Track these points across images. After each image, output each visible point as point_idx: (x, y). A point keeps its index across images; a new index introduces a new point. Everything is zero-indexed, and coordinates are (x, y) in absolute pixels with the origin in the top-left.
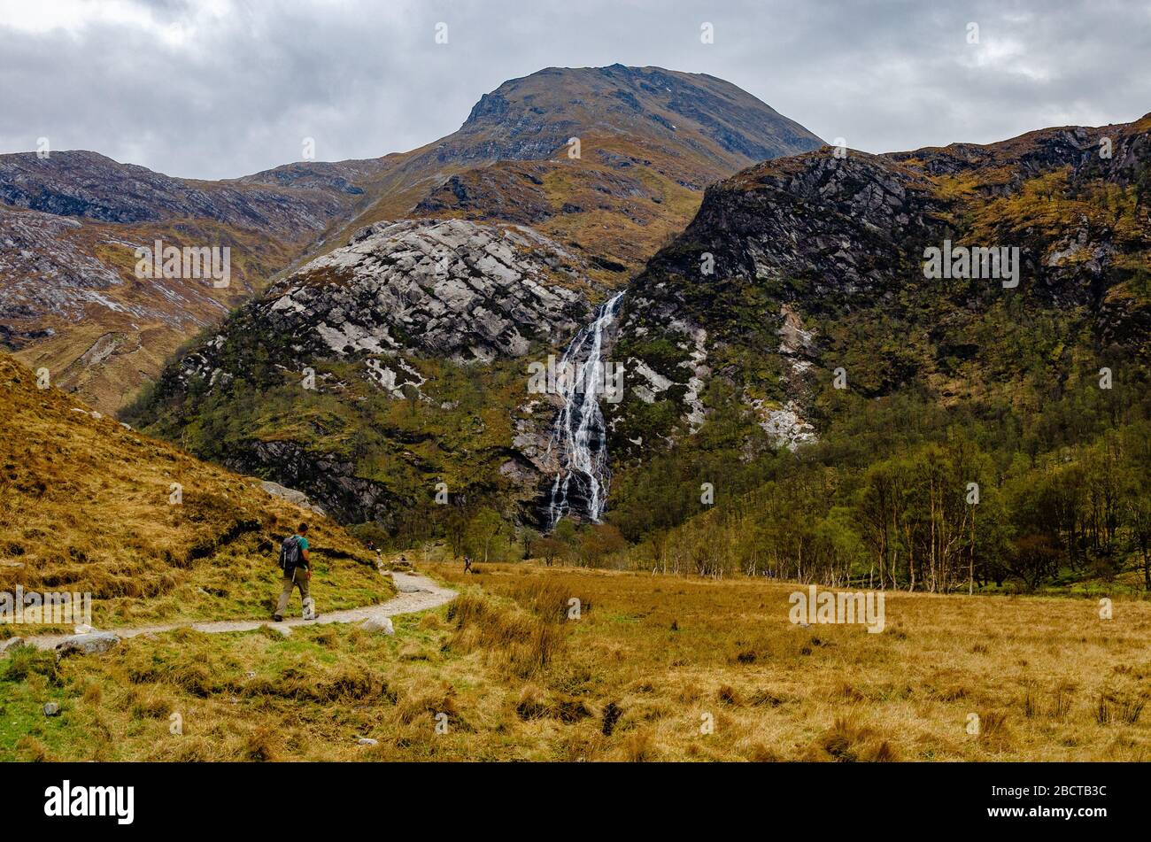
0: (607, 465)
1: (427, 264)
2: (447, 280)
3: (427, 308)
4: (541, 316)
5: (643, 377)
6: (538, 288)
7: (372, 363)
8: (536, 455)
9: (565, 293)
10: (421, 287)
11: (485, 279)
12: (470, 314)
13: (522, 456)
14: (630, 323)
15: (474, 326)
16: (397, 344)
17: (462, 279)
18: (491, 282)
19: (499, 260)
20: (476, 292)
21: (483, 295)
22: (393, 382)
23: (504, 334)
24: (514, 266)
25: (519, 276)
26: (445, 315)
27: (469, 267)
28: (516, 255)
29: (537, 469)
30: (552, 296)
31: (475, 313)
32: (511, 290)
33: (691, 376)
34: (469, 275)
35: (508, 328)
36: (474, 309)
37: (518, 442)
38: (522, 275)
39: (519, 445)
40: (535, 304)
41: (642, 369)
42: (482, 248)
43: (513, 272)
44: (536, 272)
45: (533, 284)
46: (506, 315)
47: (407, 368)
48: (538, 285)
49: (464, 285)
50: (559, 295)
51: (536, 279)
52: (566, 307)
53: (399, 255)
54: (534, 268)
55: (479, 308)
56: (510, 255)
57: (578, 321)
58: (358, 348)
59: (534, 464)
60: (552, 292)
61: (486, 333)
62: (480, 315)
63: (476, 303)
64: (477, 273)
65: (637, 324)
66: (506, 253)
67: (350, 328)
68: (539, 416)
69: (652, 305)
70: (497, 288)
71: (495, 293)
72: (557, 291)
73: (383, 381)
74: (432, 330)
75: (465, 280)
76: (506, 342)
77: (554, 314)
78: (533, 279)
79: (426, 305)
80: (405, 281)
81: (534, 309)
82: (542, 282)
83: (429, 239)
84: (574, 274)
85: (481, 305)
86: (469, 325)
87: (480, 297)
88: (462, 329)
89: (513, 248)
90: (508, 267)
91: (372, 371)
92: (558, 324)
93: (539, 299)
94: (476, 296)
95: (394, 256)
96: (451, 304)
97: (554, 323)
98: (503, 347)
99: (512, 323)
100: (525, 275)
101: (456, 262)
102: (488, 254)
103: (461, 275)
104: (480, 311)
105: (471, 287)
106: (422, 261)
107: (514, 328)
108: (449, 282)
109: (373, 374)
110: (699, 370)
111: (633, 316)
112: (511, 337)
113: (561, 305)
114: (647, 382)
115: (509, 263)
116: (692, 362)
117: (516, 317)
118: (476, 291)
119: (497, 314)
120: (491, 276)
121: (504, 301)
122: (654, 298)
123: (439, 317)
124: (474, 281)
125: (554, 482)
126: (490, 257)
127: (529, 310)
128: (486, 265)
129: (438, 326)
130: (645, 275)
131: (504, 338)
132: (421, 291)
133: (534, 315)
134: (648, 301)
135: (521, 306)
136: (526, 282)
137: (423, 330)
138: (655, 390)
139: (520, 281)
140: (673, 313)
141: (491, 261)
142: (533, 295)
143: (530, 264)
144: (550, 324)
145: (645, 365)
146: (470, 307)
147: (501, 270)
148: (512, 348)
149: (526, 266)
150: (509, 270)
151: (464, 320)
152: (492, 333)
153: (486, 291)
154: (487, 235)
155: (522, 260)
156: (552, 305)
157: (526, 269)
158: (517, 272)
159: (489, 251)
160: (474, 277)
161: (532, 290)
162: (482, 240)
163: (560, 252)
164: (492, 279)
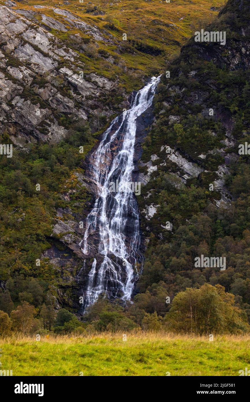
0: (140, 249)
4: (79, 105)
5: (174, 164)
6: (75, 76)
8: (75, 242)
9: (100, 81)
11: (23, 68)
12: (9, 104)
13: (62, 242)
14: (162, 112)
15: (13, 115)
18: (29, 71)
19: (36, 48)
20: (14, 83)
21: (22, 85)
23: (42, 124)
24: (51, 54)
25: (56, 64)
27: (7, 56)
28: (52, 41)
29: (75, 254)
30: (89, 85)
31: (13, 103)
32: (49, 78)
33: (220, 164)
34: (7, 64)
35: (46, 117)
36: (12, 99)
37: (57, 230)
40: (72, 92)
41: (174, 158)
42: (19, 36)
43: (50, 61)
44: (72, 60)
45: (69, 72)
46: (44, 105)
48: (75, 73)
49: (3, 76)
50: (95, 83)
51: (73, 67)
52: (102, 95)
54: (71, 55)
55: (18, 98)
56: (47, 43)
57: (115, 109)
59: (72, 250)
60: (88, 80)
61: (25, 123)
62: (19, 105)
63: (14, 93)
64: (15, 63)
65: (169, 112)
66: (43, 40)
68: (77, 204)
69: (183, 93)
70: (35, 78)
71: (33, 83)
72: (93, 79)
75: (3, 70)
76: (45, 132)
77: (90, 102)
78: (69, 68)
81: (70, 97)
82: (79, 70)
84: (111, 60)
85: (19, 95)
86: (8, 116)
87: (18, 87)
89: (50, 34)
90: (46, 55)
92: (96, 112)
93: (75, 87)
94: (14, 86)
97: (91, 111)
98: (41, 136)
99: (50, 112)
100: (62, 63)
102: (26, 42)
104: (18, 101)
105: (9, 77)
107: (52, 117)
110: (228, 156)
111: (165, 104)
112: (50, 126)
113: (98, 93)
114: (179, 169)
115: (46, 50)
116: (222, 150)
117: (54, 106)
118: (15, 81)
119: (35, 104)
120: (28, 65)
121: (41, 90)
122: (186, 86)
124: (11, 70)
125: (91, 267)
126: (27, 45)
127: (66, 99)
130: (177, 62)
131: (43, 127)
133: (71, 104)
134: (180, 89)
135: (59, 96)
136: (63, 70)
138: (186, 177)
139: (57, 69)
140: (205, 101)
141: (28, 49)
142: (69, 83)
143: (67, 51)
144: (87, 112)
145: (177, 153)
146: (9, 98)
147: (36, 59)
148: (51, 137)
149: (62, 53)
150: (46, 59)
151: (3, 109)
152: (30, 122)
153: (24, 80)
154: (24, 22)
155: (59, 47)
156: (88, 93)
157: (63, 57)
158: (54, 60)
159: (26, 39)
160: (12, 66)
161: (69, 79)
162: (19, 27)
163: (97, 37)
164: (29, 68)
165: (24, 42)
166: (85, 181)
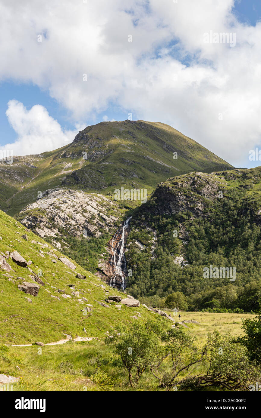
0: (127, 273)
1: (70, 208)
2: (76, 213)
3: (70, 223)
5: (137, 245)
6: (105, 216)
7: (53, 241)
9: (113, 218)
10: (68, 216)
11: (88, 213)
12: (84, 225)
13: (101, 270)
14: (133, 228)
15: (85, 228)
16: (61, 235)
17: (81, 213)
18: (90, 214)
19: (92, 207)
20: (85, 218)
22: (60, 247)
24: (97, 209)
26: (76, 225)
27: (83, 209)
28: (98, 205)
29: (106, 274)
30: (109, 219)
32: (96, 216)
33: (152, 245)
34: (83, 212)
38: (99, 212)
39: (100, 267)
42: (87, 203)
44: (104, 211)
45: (103, 215)
46: (95, 225)
47: (65, 242)
49: (81, 215)
50: (111, 218)
52: (114, 222)
53: (61, 205)
54: (103, 209)
55: (86, 223)
56: (96, 205)
57: (117, 227)
58: (49, 235)
59: (104, 273)
60: (109, 217)
62: (87, 225)
63: (85, 221)
65: (135, 228)
66: (94, 204)
67: (46, 229)
70: (92, 216)
71: (91, 218)
72: (110, 217)
73: (57, 247)
74: (71, 230)
75: (82, 214)
76: (95, 234)
77: (110, 224)
78: (103, 213)
79: (70, 222)
80: (63, 213)
81: (103, 223)
82: (106, 214)
83: (70, 200)
84: (116, 211)
86: (83, 228)
87: (87, 219)
88: (81, 229)
89: (96, 202)
90: (95, 209)
91: (54, 243)
92: (111, 228)
93: (105, 220)
94: (86, 219)
95: (59, 205)
96: (77, 221)
99: (97, 227)
100: (101, 212)
101: (79, 208)
103: (80, 212)
105: (84, 216)
106: (68, 207)
107: (97, 229)
108: (77, 214)
109: (54, 244)
110: (155, 243)
113: (112, 221)
114: (139, 247)
115: (95, 208)
116: (153, 241)
117: (98, 225)
118: (85, 217)
119: (92, 225)
121: (94, 220)
123: (74, 226)
124: (84, 214)
126: (89, 206)
128: (88, 208)
129: (73, 229)
130: (138, 212)
131: (94, 232)
132: (68, 218)
133: (103, 225)
134: (139, 221)
135: (100, 222)
136: (101, 214)
137: (69, 229)
138: (141, 249)
139: (99, 214)
141: (89, 207)
143: (102, 208)
144: (109, 228)
145: (138, 242)
146: (84, 223)
147: (93, 210)
148: (97, 235)
149: (101, 209)
150: (95, 210)
151: (82, 226)
152: (90, 230)
153: (88, 217)
154: (88, 198)
155: (99, 207)
156: (109, 222)
157: (101, 210)
158: (98, 210)
159: (89, 204)
160: (85, 212)
161: (103, 217)
162: (87, 200)
163: (111, 203)
164: (90, 213)
165: (88, 205)
166: (108, 250)
